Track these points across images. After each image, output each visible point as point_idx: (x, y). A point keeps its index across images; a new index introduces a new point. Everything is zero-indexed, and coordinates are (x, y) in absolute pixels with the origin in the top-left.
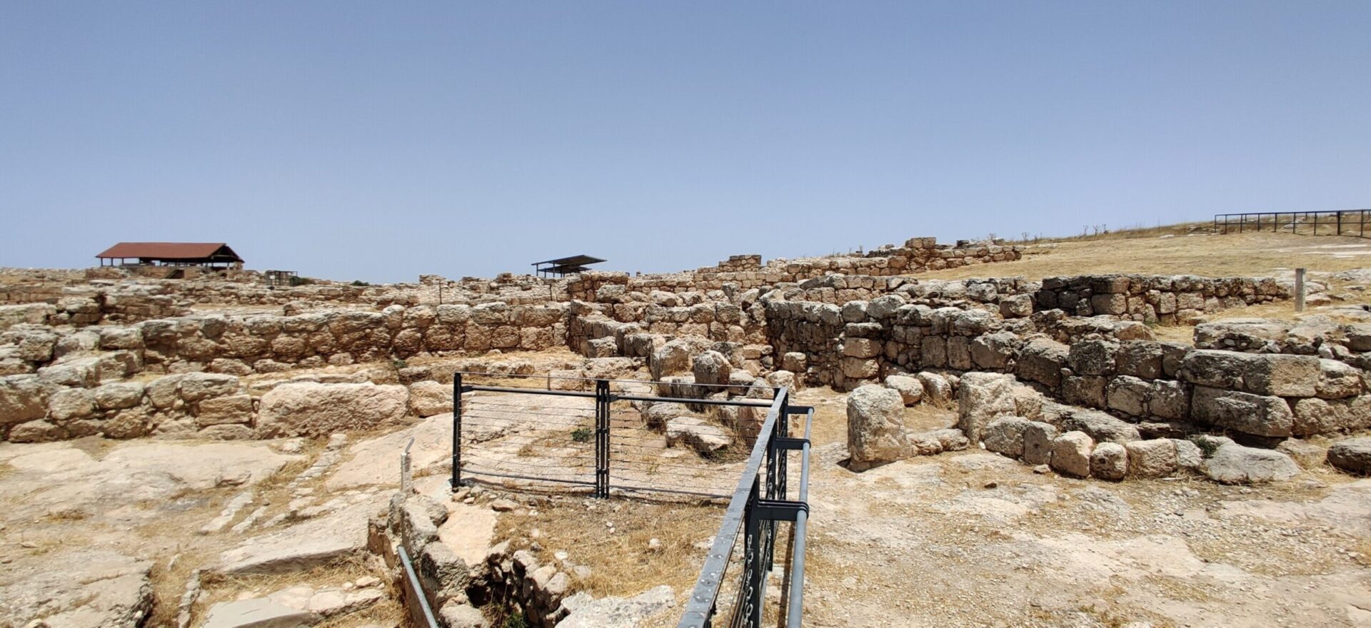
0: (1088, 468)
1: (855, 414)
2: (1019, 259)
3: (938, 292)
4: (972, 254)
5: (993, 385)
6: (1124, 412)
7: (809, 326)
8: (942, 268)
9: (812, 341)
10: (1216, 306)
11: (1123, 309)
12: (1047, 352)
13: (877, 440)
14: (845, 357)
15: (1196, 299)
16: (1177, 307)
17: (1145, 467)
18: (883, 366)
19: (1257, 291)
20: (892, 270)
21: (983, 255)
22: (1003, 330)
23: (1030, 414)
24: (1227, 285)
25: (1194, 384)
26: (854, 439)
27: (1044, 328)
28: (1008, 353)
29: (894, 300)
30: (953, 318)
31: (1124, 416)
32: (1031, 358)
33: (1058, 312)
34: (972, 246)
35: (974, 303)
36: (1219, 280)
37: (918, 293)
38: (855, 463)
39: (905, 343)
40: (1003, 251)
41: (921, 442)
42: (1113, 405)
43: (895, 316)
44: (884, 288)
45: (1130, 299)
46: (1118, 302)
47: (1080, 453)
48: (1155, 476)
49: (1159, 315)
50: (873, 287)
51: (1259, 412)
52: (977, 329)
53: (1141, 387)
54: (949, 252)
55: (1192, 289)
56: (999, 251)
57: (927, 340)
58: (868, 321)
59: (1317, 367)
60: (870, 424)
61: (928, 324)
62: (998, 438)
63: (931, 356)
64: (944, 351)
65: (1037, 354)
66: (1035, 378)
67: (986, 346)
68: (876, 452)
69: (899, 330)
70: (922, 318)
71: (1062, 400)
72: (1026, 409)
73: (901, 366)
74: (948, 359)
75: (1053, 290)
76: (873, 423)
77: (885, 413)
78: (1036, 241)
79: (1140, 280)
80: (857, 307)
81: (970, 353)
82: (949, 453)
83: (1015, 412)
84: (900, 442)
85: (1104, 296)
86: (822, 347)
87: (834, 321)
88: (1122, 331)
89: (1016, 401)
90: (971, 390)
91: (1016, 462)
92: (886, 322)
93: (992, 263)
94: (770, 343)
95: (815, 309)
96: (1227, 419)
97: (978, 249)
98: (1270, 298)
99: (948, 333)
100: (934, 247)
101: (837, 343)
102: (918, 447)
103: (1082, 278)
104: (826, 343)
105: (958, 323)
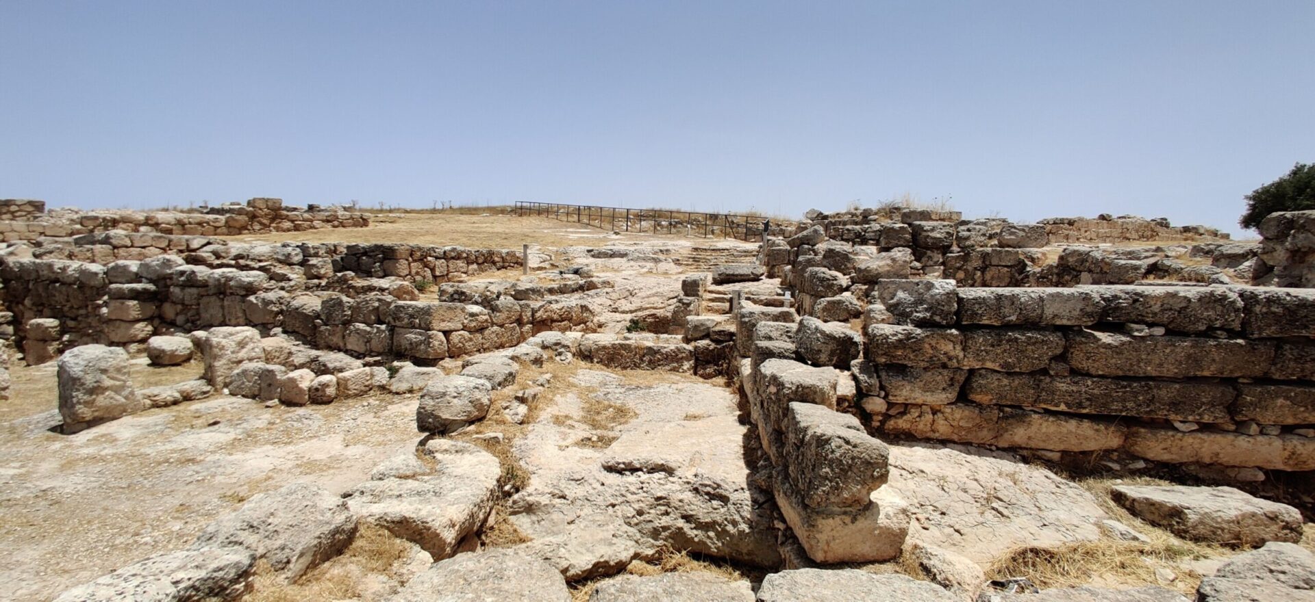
0: (307, 397)
1: (65, 376)
2: (367, 226)
3: (245, 254)
4: (320, 218)
5: (239, 337)
6: (355, 351)
7: (64, 288)
8: (289, 230)
9: (69, 305)
10: (476, 271)
11: (406, 272)
12: (305, 307)
13: (94, 400)
14: (109, 321)
15: (461, 265)
16: (448, 271)
17: (349, 390)
18: (159, 328)
19: (504, 260)
20: (231, 230)
21: (332, 220)
22: (277, 290)
23: (279, 360)
24: (483, 255)
25: (395, 326)
26: (65, 402)
27: (339, 288)
28: (275, 309)
29: (169, 260)
30: (229, 279)
31: (355, 354)
32: (293, 313)
33: (350, 274)
34: (323, 210)
35: (281, 266)
36: (478, 251)
37: (223, 254)
38: (69, 425)
39: (183, 304)
40: (352, 218)
41: (155, 396)
42: (349, 347)
43: (170, 277)
44: (184, 248)
45: (412, 264)
46: (402, 266)
47: (300, 385)
48: (356, 395)
49: (435, 277)
50: (169, 246)
51: (426, 342)
52: (251, 289)
53: (365, 331)
54: (297, 216)
55: (458, 257)
56: (348, 217)
57: (205, 300)
58: (140, 282)
59: (463, 310)
60: (83, 384)
61: (204, 285)
62: (240, 383)
63: (208, 316)
64: (221, 310)
65: (297, 309)
66: (297, 330)
67: (257, 304)
68: (93, 411)
69: (175, 290)
70: (199, 278)
71: (316, 346)
72: (275, 356)
73: (180, 327)
74: (225, 318)
75: (355, 255)
76: (88, 382)
77: (104, 371)
78: (391, 211)
79: (420, 249)
80: (125, 268)
81: (244, 310)
82: (188, 403)
83: (264, 359)
84: (126, 398)
85: (392, 261)
86: (82, 312)
87: (96, 283)
88: (395, 289)
89: (264, 350)
90: (214, 343)
91: (254, 401)
92: (161, 283)
93: (341, 229)
94: (9, 309)
95: (70, 269)
96: (411, 349)
97: (327, 214)
98: (512, 265)
99: (224, 293)
100: (280, 208)
101: (100, 306)
102: (151, 400)
103: (376, 246)
104: (87, 306)
105: (232, 283)
